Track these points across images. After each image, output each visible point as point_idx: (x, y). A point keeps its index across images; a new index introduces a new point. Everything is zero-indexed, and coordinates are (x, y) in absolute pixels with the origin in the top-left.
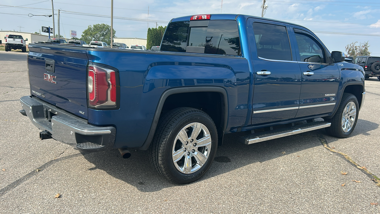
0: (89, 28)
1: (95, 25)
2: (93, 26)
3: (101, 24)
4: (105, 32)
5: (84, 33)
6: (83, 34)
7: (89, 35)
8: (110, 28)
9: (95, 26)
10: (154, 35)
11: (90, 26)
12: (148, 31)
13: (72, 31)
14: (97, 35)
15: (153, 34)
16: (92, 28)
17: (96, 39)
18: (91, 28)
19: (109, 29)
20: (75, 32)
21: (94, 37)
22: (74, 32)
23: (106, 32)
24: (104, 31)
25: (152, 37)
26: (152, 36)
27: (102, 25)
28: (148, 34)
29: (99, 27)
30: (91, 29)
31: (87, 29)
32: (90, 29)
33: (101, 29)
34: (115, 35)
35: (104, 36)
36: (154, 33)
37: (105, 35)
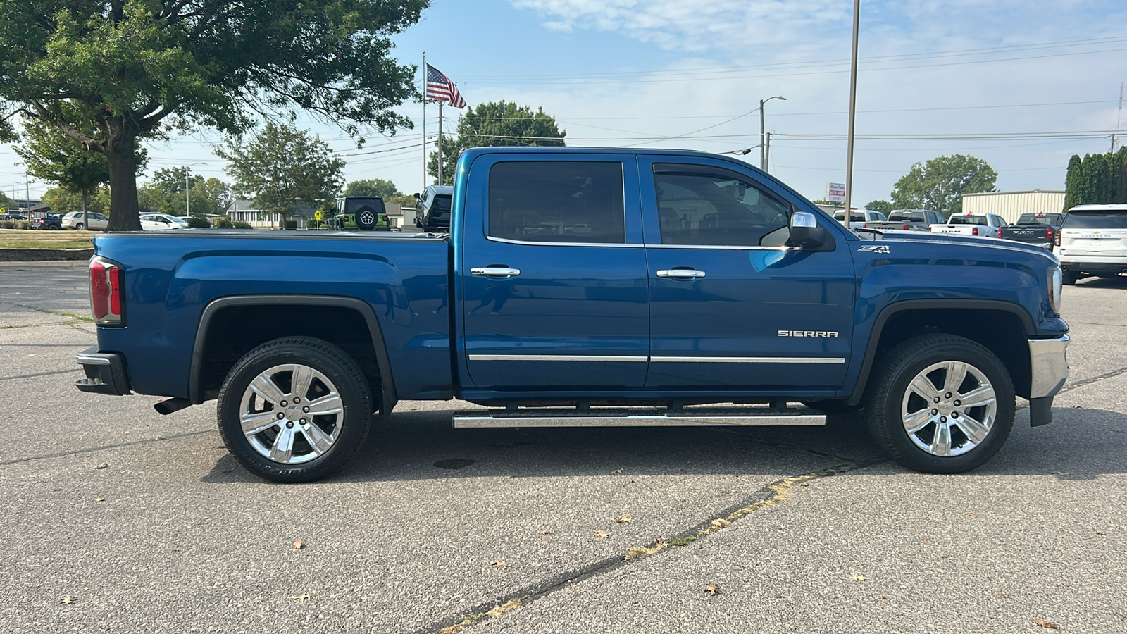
0: (914, 170)
1: (932, 159)
2: (924, 165)
3: (950, 157)
4: (962, 178)
5: (897, 185)
6: (897, 190)
7: (913, 191)
8: (978, 166)
9: (930, 164)
10: (1092, 176)
11: (917, 166)
12: (1069, 167)
13: (832, 186)
14: (938, 190)
15: (1087, 174)
16: (922, 170)
17: (932, 202)
18: (920, 170)
19: (974, 169)
20: (841, 186)
21: (928, 197)
22: (837, 186)
23: (965, 178)
24: (960, 176)
25: (1084, 184)
26: (1085, 181)
27: (954, 159)
28: (1069, 175)
29: (944, 165)
30: (921, 172)
31: (908, 174)
32: (915, 174)
33: (950, 170)
34: (994, 184)
35: (958, 192)
36: (1092, 171)
37: (963, 186)
